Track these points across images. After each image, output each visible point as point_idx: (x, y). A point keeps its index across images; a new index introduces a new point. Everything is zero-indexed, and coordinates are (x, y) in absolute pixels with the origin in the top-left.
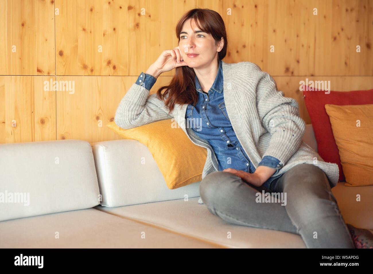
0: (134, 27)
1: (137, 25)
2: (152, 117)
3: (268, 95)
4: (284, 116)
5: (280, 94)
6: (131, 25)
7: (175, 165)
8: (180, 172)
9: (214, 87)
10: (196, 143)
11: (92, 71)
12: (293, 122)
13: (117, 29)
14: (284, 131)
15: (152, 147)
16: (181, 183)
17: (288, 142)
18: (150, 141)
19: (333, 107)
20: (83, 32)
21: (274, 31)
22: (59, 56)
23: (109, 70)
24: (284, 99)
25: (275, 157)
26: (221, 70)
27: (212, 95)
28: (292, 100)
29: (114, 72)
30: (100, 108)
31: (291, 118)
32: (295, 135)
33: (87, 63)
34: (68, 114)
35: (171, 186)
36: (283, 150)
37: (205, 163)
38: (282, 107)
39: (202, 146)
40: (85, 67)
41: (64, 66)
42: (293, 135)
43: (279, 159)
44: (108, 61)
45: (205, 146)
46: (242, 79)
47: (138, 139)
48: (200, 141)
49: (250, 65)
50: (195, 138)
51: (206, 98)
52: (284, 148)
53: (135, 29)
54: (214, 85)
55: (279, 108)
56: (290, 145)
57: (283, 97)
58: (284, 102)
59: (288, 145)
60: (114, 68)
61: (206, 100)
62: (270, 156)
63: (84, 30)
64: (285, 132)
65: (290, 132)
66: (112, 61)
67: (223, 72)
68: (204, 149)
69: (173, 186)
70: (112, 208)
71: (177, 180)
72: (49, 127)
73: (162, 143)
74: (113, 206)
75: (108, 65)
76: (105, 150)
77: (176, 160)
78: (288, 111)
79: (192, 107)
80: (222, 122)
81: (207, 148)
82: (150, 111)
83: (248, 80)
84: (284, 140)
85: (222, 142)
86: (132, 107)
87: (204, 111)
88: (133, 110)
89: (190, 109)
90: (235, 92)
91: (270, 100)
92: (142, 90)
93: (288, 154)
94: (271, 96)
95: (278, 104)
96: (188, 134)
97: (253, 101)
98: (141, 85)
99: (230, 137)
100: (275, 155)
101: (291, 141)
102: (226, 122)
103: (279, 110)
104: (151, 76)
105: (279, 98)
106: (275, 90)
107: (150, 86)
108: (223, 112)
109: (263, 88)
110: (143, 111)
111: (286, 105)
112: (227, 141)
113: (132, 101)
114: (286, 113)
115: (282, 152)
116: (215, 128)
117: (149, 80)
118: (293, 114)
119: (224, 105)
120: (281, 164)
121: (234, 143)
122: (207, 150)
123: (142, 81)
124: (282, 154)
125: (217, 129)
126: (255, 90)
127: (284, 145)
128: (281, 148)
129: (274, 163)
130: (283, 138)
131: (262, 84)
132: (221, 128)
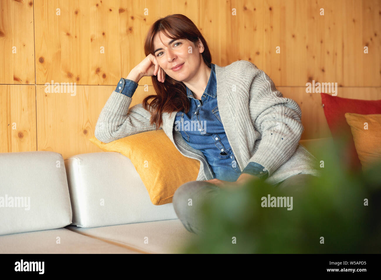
0: (127, 31)
1: (130, 29)
2: (136, 127)
3: (261, 95)
4: (275, 118)
5: (274, 95)
6: (123, 29)
7: (160, 177)
8: (166, 185)
9: (206, 92)
10: (186, 155)
11: (78, 79)
12: (284, 125)
13: (106, 34)
14: (272, 134)
15: (135, 158)
16: (168, 198)
17: (275, 147)
18: (132, 152)
19: (355, 116)
20: (67, 36)
21: (294, 36)
22: (39, 63)
23: (98, 79)
24: (277, 99)
25: (258, 162)
26: (214, 73)
27: (206, 101)
28: (287, 100)
29: (104, 81)
30: (88, 121)
31: (282, 120)
32: (284, 138)
33: (72, 71)
34: (50, 127)
35: (155, 201)
36: (268, 155)
37: (197, 177)
38: (274, 109)
39: (192, 158)
40: (70, 75)
41: (45, 74)
42: (282, 139)
43: (262, 165)
44: (97, 69)
45: (196, 157)
46: (235, 79)
47: (119, 151)
48: (191, 153)
49: (243, 63)
50: (185, 149)
51: (198, 105)
52: (270, 153)
53: (127, 34)
54: (207, 90)
55: (271, 109)
56: (278, 150)
57: (277, 97)
58: (277, 103)
59: (275, 149)
60: (104, 76)
61: (199, 106)
62: (253, 162)
63: (68, 34)
64: (273, 135)
65: (278, 135)
66: (101, 69)
67: (216, 75)
68: (196, 161)
69: (158, 201)
70: (86, 228)
71: (163, 194)
72: (28, 141)
73: (145, 154)
74: (88, 226)
75: (97, 74)
76: (79, 163)
77: (161, 172)
78: (280, 112)
79: (183, 114)
80: (216, 127)
81: (199, 160)
82: (134, 121)
83: (241, 79)
84: (270, 144)
85: (217, 151)
86: (112, 118)
87: (196, 116)
88: (114, 121)
89: (180, 116)
90: (229, 94)
91: (262, 100)
92: (122, 98)
93: (273, 160)
94: (264, 96)
95: (270, 105)
96: (176, 144)
97: (245, 102)
98: (121, 93)
99: (224, 144)
100: (259, 161)
101: (279, 145)
102: (220, 128)
103: (271, 112)
104: (132, 81)
105: (272, 98)
106: (269, 90)
107: (131, 93)
108: (217, 117)
109: (256, 87)
110: (125, 121)
111: (279, 105)
112: (221, 149)
113: (111, 111)
114: (277, 114)
115: (267, 157)
116: (209, 136)
117: (129, 86)
118: (286, 117)
119: (218, 109)
120: (266, 171)
121: (227, 151)
122: (199, 162)
123: (122, 88)
124: (267, 159)
125: (211, 137)
126: (248, 90)
127: (270, 150)
128: (267, 153)
129: (257, 169)
130: (270, 142)
131: (255, 83)
132: (215, 136)
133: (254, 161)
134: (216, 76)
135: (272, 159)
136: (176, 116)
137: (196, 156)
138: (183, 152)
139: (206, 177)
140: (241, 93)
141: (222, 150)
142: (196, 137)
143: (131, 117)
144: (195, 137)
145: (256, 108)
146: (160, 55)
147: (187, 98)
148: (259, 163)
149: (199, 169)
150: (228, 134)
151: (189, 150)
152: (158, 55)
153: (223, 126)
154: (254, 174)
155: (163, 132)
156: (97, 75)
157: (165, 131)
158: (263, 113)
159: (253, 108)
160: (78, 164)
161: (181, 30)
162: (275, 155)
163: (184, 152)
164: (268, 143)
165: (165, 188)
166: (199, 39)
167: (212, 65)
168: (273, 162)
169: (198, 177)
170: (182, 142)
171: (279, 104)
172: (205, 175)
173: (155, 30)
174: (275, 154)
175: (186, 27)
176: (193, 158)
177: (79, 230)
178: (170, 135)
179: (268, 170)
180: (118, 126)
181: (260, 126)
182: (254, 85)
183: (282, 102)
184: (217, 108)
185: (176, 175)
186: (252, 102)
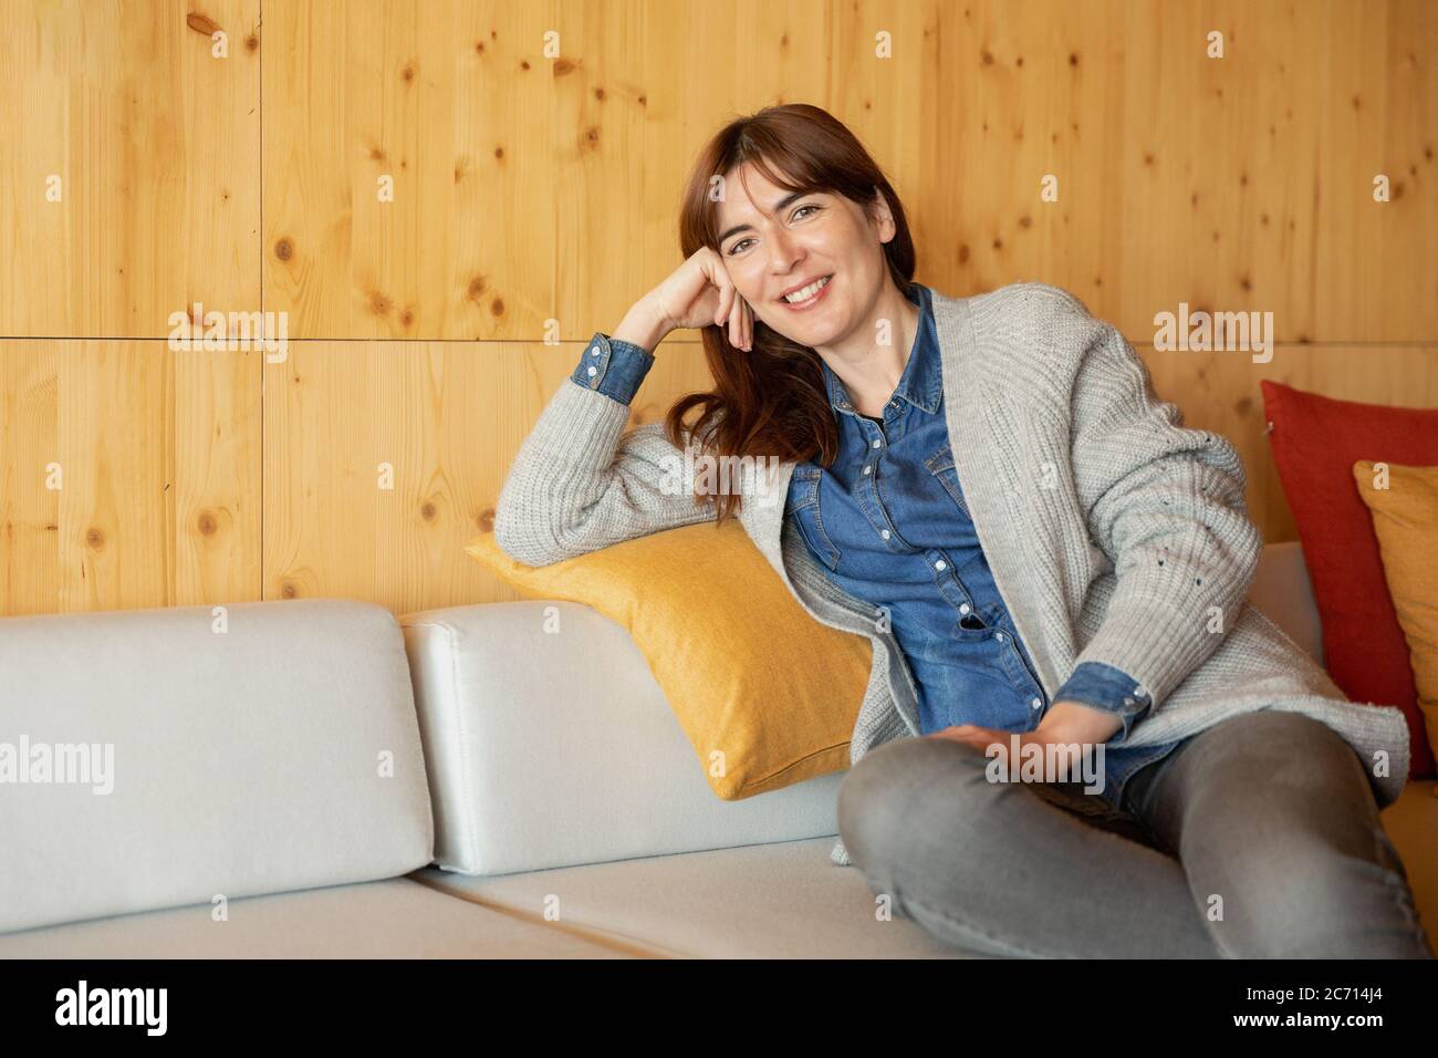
2: (645, 513)
3: (1114, 417)
4: (1170, 506)
5: (1159, 416)
6: (568, 136)
7: (742, 700)
8: (763, 730)
9: (904, 392)
11: (407, 320)
12: (1203, 531)
13: (508, 154)
14: (1161, 563)
15: (649, 630)
16: (767, 775)
17: (1173, 609)
18: (640, 607)
20: (374, 162)
22: (276, 260)
23: (478, 317)
24: (1174, 436)
25: (1115, 665)
26: (930, 321)
27: (898, 423)
28: (1208, 440)
29: (496, 327)
30: (438, 472)
31: (1195, 512)
32: (1205, 581)
33: (388, 288)
34: (309, 494)
35: (727, 789)
36: (1151, 640)
37: (862, 697)
38: (1164, 469)
39: (848, 630)
40: (380, 306)
41: (296, 301)
42: (1199, 582)
43: (1131, 675)
44: (474, 282)
45: (862, 628)
46: (1018, 354)
47: (589, 601)
48: (843, 610)
49: (1043, 293)
50: (821, 595)
51: (874, 438)
52: (1157, 632)
53: (581, 153)
54: (906, 383)
55: (1151, 470)
56: (1184, 620)
57: (1172, 427)
58: (1172, 448)
59: (1173, 618)
61: (877, 444)
62: (1097, 664)
63: (378, 155)
64: (1164, 567)
65: (1183, 566)
66: (488, 283)
67: (938, 328)
68: (860, 643)
69: (735, 788)
70: (481, 877)
71: (753, 760)
72: (231, 545)
73: (687, 614)
74: (486, 872)
75: (472, 299)
76: (456, 644)
77: (743, 681)
78: (1187, 485)
79: (817, 473)
80: (944, 527)
82: (637, 491)
83: (1041, 356)
84: (1157, 600)
85: (941, 611)
86: (563, 480)
87: (869, 485)
88: (569, 490)
89: (806, 480)
90: (995, 407)
91: (1119, 437)
92: (600, 407)
93: (1170, 656)
94: (1125, 421)
95: (1149, 454)
96: (792, 580)
97: (1060, 441)
98: (597, 390)
99: (972, 589)
100: (1118, 658)
101: (1189, 604)
102: (960, 528)
103: (1151, 480)
104: (636, 348)
105: (1151, 432)
106: (1141, 397)
107: (631, 389)
108: (951, 488)
109: (1093, 385)
110: (609, 492)
111: (1180, 458)
112: (959, 606)
113: (561, 455)
114: (1176, 492)
115: (1147, 646)
116: (912, 554)
117: (627, 365)
118: (1207, 500)
119: (951, 458)
120: (1142, 695)
121: (985, 613)
123: (599, 372)
124: (1146, 656)
125: (922, 558)
126: (1068, 398)
127: (1157, 621)
128: (1146, 633)
129: (1112, 690)
130: (1156, 591)
131: (1090, 370)
132: (936, 554)
133: (1101, 660)
134: (939, 335)
135: (1164, 655)
136: (792, 479)
137: (863, 622)
138: (814, 610)
139: (895, 700)
140: (1042, 409)
141: (965, 609)
142: (865, 557)
143: (626, 476)
144: (863, 557)
145: (1100, 461)
146: (739, 249)
147: (830, 413)
148: (1120, 669)
149: (869, 668)
150: (993, 555)
151: (835, 602)
152: (733, 252)
153: (971, 522)
154: (1105, 708)
156: (473, 303)
157: (751, 533)
158: (1123, 485)
159: (1089, 462)
160: (452, 646)
161: (820, 159)
162: (1176, 641)
163: (819, 610)
164: (1148, 596)
165: (759, 744)
166: (879, 193)
167: (920, 292)
168: (1168, 665)
169: (868, 696)
170: (808, 571)
171: (1180, 452)
172: (892, 694)
173: (727, 160)
174: (1173, 637)
175: (836, 151)
176: (855, 631)
177: (451, 881)
178: (771, 546)
179: (1153, 691)
180: (584, 509)
181: (1111, 527)
182: (1087, 379)
183: (1190, 447)
184: (949, 456)
185: (793, 691)
186: (1081, 441)
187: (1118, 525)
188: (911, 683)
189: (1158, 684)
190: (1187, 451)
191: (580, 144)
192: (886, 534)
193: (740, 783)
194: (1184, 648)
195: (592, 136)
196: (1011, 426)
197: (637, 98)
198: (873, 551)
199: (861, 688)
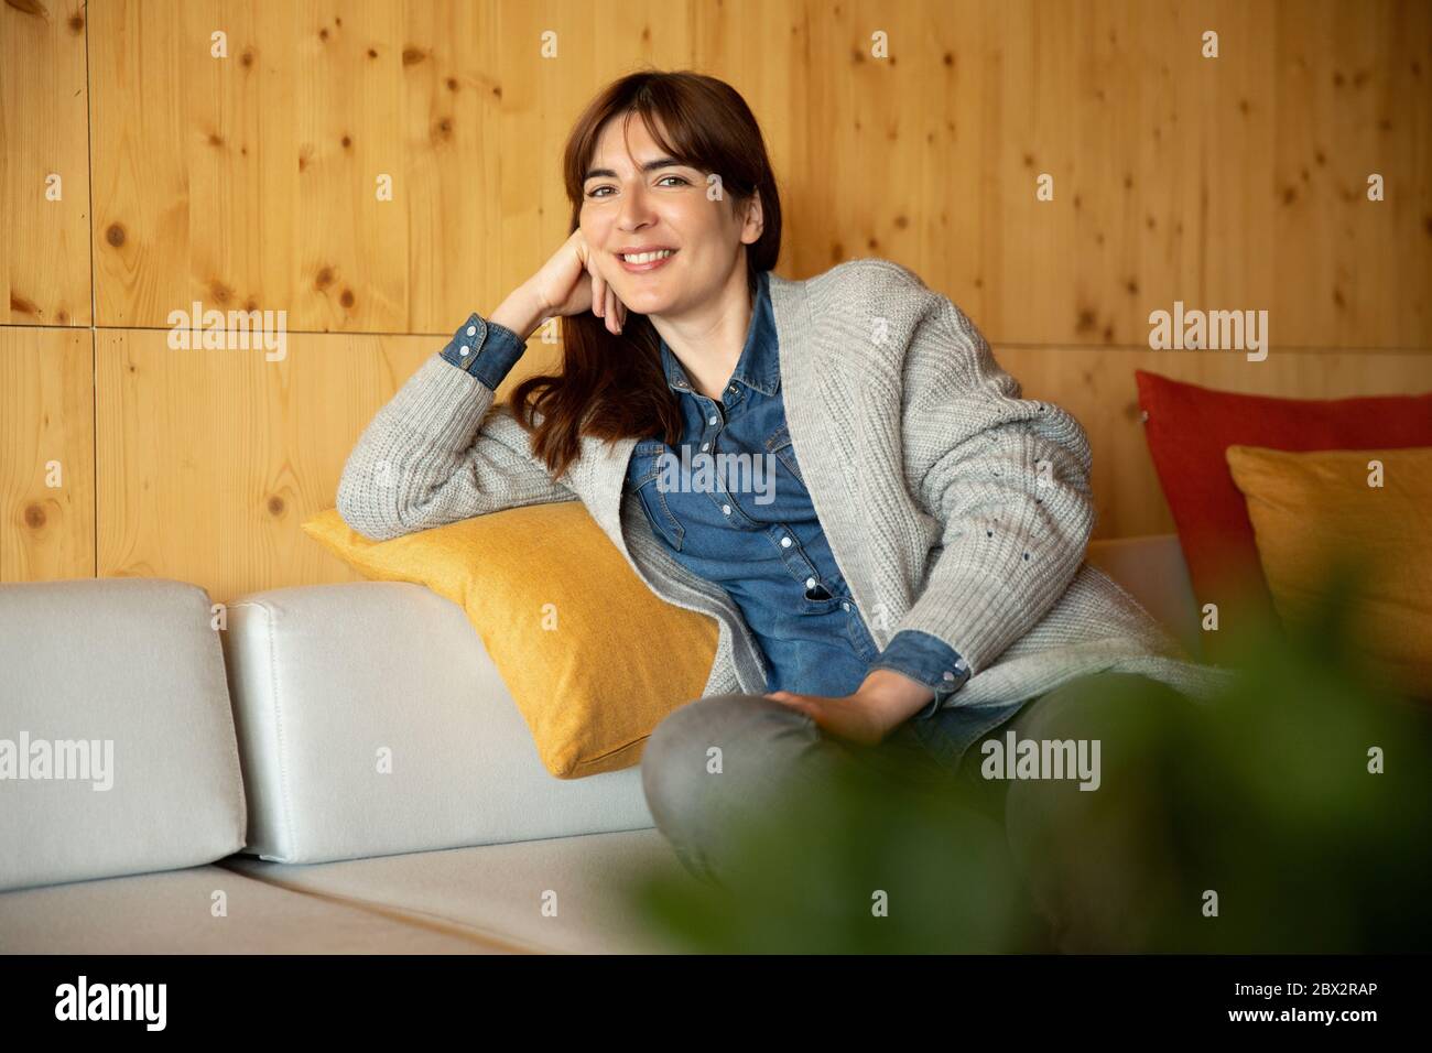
2: (490, 494)
3: (944, 387)
4: (1001, 477)
5: (991, 388)
7: (578, 675)
8: (599, 706)
9: (743, 375)
10: (668, 596)
12: (1032, 504)
14: (990, 535)
15: (483, 604)
16: (603, 753)
17: (1000, 582)
18: (474, 582)
24: (1005, 405)
25: (938, 636)
26: (766, 304)
27: (739, 409)
28: (1042, 409)
31: (1026, 484)
32: (1034, 556)
35: (559, 765)
36: (976, 612)
37: (707, 676)
38: (995, 439)
39: (690, 608)
42: (1027, 557)
43: (953, 646)
45: (704, 607)
47: (423, 578)
48: (687, 589)
50: (664, 573)
51: (711, 415)
52: (982, 605)
54: (743, 367)
55: (981, 440)
56: (1010, 595)
57: (1004, 397)
58: (1003, 418)
59: (999, 592)
61: (713, 421)
62: (919, 632)
64: (992, 538)
65: (1014, 540)
67: (775, 310)
69: (568, 763)
71: (587, 737)
73: (523, 589)
74: (304, 859)
76: (274, 623)
77: (580, 658)
78: (1017, 457)
79: (660, 448)
80: (786, 501)
81: (717, 617)
84: (984, 572)
86: (418, 454)
88: (421, 466)
89: (649, 455)
90: (829, 382)
91: (950, 408)
93: (992, 631)
94: (956, 393)
95: (979, 424)
96: (635, 558)
97: (890, 412)
98: (467, 370)
99: (817, 563)
100: (941, 629)
101: (1016, 578)
102: (797, 502)
103: (982, 450)
104: (512, 335)
105: (983, 402)
106: (973, 370)
108: (787, 464)
111: (1013, 429)
112: (806, 580)
114: (1006, 463)
115: (971, 618)
116: (756, 530)
117: (499, 350)
118: (1038, 470)
119: (788, 436)
121: (829, 584)
122: (715, 623)
123: (471, 353)
124: (970, 628)
125: (767, 535)
126: (899, 368)
127: (983, 594)
128: (971, 605)
129: (932, 661)
130: (983, 562)
131: (921, 342)
132: (781, 531)
133: (923, 629)
134: (776, 317)
135: (987, 628)
136: (634, 454)
137: (707, 601)
138: (657, 587)
140: (872, 380)
141: (810, 583)
142: (710, 534)
143: (479, 461)
144: (707, 533)
145: (930, 432)
146: (600, 193)
148: (942, 639)
149: (714, 649)
150: (832, 532)
151: (679, 581)
152: (593, 195)
153: (808, 497)
154: (924, 681)
155: (584, 510)
157: (592, 510)
158: (953, 454)
159: (918, 433)
160: (270, 626)
163: (662, 588)
164: (975, 567)
165: (595, 718)
166: (758, 195)
168: (990, 639)
169: (712, 677)
170: (655, 554)
171: (1012, 422)
172: (736, 672)
174: (998, 610)
176: (696, 609)
177: (271, 871)
178: (610, 521)
179: (973, 666)
181: (941, 498)
182: (919, 350)
183: (1023, 416)
184: (786, 434)
185: (632, 669)
186: (911, 411)
187: (947, 495)
188: (759, 665)
189: (979, 657)
190: (1020, 421)
191: (432, 134)
192: (727, 509)
193: (574, 761)
194: (1008, 623)
195: (445, 128)
196: (847, 401)
197: (491, 89)
198: (717, 527)
199: (707, 669)
